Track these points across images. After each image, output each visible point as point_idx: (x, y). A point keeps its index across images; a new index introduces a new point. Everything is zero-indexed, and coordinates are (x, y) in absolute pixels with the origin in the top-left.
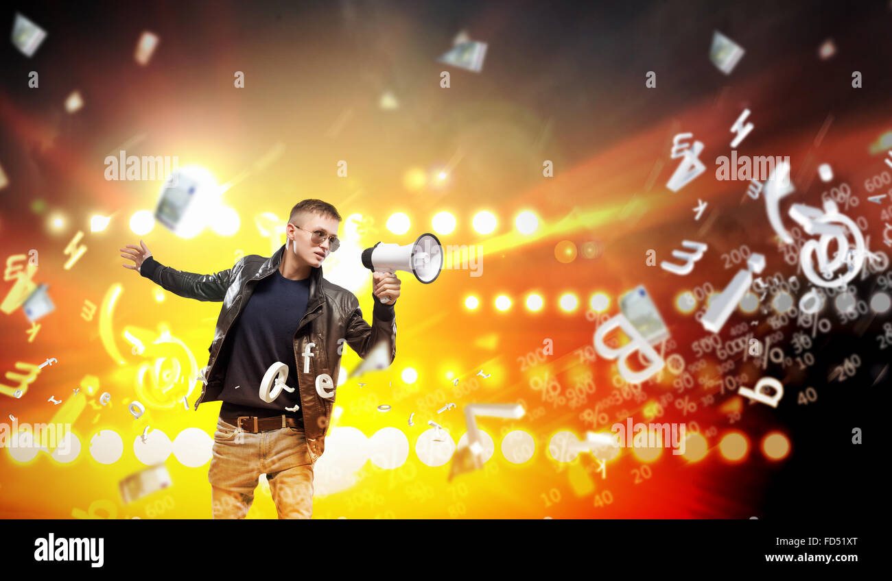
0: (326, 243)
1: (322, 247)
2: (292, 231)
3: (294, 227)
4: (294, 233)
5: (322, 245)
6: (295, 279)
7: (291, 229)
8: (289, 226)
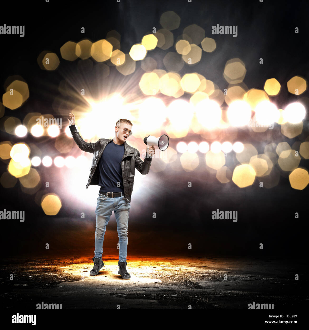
0: (128, 133)
1: (126, 134)
2: (117, 129)
3: (118, 128)
4: (118, 130)
5: (126, 133)
6: (119, 144)
7: (116, 128)
8: (116, 127)
